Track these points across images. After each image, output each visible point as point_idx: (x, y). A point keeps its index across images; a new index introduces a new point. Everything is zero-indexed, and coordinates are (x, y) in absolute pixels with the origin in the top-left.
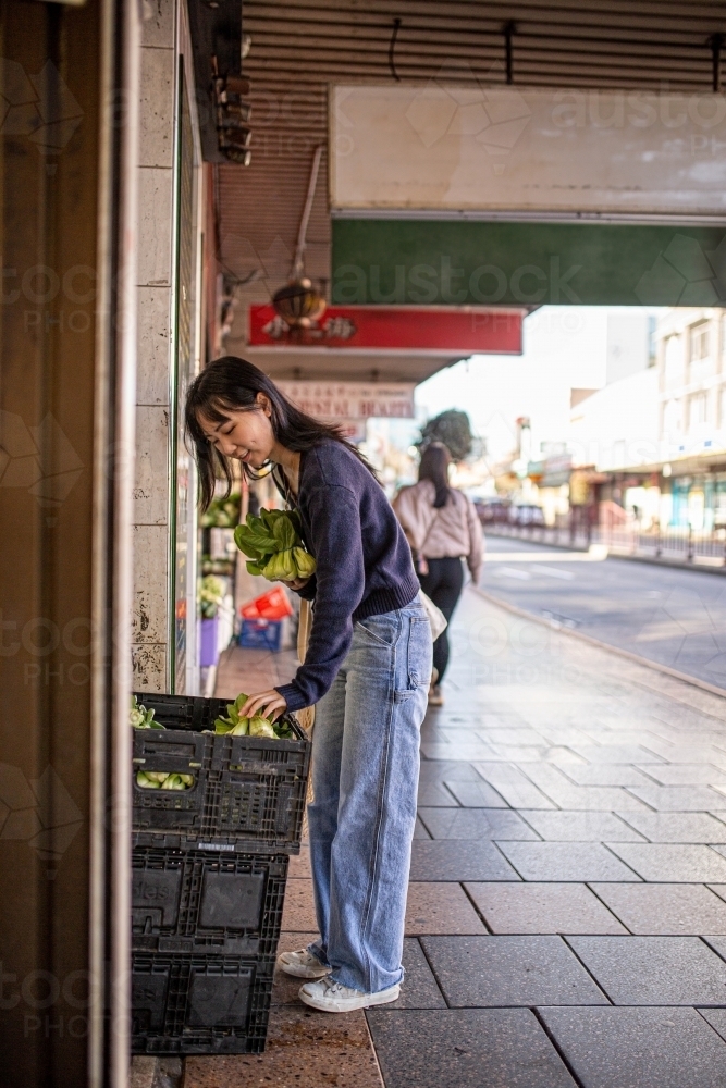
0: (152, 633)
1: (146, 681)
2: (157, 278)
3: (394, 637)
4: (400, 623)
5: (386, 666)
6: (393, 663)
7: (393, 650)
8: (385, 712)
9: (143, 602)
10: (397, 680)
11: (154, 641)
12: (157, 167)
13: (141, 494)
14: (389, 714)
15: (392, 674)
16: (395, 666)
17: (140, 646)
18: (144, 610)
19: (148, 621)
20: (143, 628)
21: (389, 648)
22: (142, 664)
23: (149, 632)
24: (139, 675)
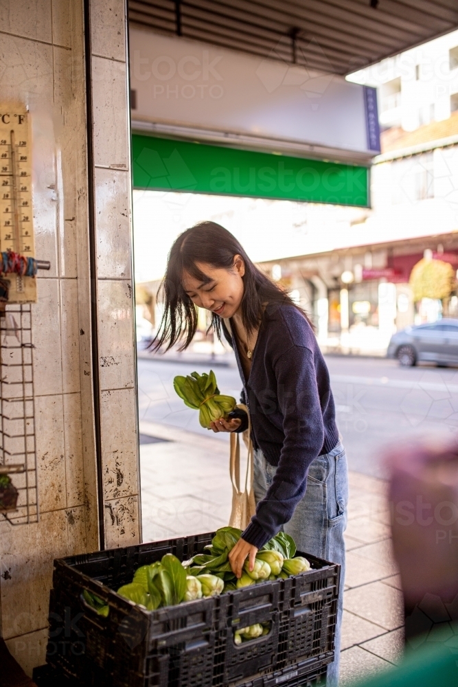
0: (126, 486)
1: (123, 532)
2: (118, 163)
3: (324, 476)
4: (328, 463)
5: (320, 501)
6: (325, 497)
7: (324, 486)
8: (321, 537)
9: (118, 461)
10: (329, 510)
11: (128, 494)
12: (113, 59)
13: (112, 362)
14: (325, 538)
15: (325, 506)
16: (327, 499)
17: (117, 500)
18: (119, 467)
19: (122, 477)
20: (119, 484)
21: (321, 485)
22: (119, 517)
23: (124, 486)
24: (117, 527)
